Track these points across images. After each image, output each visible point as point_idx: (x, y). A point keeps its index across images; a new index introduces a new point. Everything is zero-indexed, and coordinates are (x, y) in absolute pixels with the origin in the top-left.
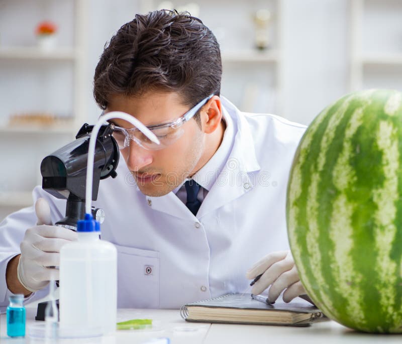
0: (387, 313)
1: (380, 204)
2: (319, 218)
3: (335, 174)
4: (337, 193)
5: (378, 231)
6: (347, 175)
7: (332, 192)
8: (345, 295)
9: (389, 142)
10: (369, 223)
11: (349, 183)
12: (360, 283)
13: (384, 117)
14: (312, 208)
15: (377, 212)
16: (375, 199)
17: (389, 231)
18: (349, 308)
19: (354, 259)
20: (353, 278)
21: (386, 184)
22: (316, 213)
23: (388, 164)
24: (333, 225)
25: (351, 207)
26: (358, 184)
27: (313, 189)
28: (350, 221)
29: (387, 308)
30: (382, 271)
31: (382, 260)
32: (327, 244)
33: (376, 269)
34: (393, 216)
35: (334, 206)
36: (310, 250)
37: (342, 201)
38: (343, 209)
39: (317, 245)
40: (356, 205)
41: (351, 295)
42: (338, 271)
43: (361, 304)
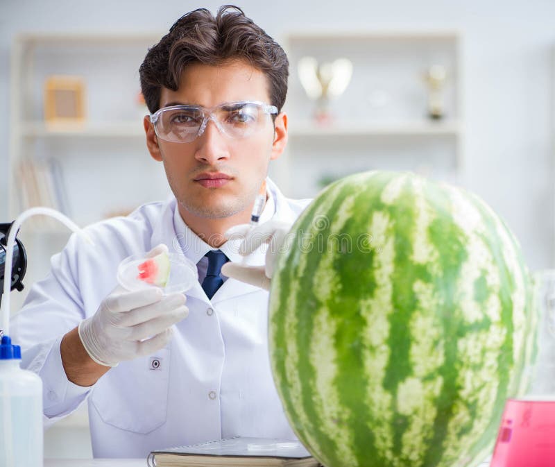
0: (384, 459)
1: (370, 319)
2: (298, 337)
3: (316, 280)
4: (318, 305)
5: (367, 353)
6: (330, 282)
7: (312, 304)
8: (332, 437)
9: (382, 238)
10: (356, 343)
11: (332, 292)
12: (349, 420)
13: (378, 206)
14: (290, 325)
15: (365, 329)
16: (364, 313)
17: (382, 352)
18: (338, 453)
19: (339, 389)
20: (339, 414)
21: (378, 292)
22: (295, 331)
23: (380, 267)
24: (313, 346)
25: (334, 323)
26: (343, 293)
27: (292, 301)
28: (333, 341)
29: (384, 452)
30: (374, 405)
31: (373, 390)
32: (307, 371)
33: (366, 402)
34: (386, 334)
35: (315, 322)
36: (289, 379)
37: (323, 315)
38: (325, 325)
39: (296, 372)
40: (340, 320)
41: (339, 435)
42: (321, 406)
43: (352, 448)
